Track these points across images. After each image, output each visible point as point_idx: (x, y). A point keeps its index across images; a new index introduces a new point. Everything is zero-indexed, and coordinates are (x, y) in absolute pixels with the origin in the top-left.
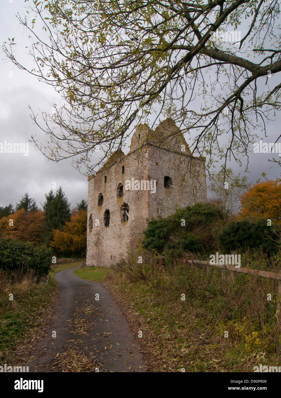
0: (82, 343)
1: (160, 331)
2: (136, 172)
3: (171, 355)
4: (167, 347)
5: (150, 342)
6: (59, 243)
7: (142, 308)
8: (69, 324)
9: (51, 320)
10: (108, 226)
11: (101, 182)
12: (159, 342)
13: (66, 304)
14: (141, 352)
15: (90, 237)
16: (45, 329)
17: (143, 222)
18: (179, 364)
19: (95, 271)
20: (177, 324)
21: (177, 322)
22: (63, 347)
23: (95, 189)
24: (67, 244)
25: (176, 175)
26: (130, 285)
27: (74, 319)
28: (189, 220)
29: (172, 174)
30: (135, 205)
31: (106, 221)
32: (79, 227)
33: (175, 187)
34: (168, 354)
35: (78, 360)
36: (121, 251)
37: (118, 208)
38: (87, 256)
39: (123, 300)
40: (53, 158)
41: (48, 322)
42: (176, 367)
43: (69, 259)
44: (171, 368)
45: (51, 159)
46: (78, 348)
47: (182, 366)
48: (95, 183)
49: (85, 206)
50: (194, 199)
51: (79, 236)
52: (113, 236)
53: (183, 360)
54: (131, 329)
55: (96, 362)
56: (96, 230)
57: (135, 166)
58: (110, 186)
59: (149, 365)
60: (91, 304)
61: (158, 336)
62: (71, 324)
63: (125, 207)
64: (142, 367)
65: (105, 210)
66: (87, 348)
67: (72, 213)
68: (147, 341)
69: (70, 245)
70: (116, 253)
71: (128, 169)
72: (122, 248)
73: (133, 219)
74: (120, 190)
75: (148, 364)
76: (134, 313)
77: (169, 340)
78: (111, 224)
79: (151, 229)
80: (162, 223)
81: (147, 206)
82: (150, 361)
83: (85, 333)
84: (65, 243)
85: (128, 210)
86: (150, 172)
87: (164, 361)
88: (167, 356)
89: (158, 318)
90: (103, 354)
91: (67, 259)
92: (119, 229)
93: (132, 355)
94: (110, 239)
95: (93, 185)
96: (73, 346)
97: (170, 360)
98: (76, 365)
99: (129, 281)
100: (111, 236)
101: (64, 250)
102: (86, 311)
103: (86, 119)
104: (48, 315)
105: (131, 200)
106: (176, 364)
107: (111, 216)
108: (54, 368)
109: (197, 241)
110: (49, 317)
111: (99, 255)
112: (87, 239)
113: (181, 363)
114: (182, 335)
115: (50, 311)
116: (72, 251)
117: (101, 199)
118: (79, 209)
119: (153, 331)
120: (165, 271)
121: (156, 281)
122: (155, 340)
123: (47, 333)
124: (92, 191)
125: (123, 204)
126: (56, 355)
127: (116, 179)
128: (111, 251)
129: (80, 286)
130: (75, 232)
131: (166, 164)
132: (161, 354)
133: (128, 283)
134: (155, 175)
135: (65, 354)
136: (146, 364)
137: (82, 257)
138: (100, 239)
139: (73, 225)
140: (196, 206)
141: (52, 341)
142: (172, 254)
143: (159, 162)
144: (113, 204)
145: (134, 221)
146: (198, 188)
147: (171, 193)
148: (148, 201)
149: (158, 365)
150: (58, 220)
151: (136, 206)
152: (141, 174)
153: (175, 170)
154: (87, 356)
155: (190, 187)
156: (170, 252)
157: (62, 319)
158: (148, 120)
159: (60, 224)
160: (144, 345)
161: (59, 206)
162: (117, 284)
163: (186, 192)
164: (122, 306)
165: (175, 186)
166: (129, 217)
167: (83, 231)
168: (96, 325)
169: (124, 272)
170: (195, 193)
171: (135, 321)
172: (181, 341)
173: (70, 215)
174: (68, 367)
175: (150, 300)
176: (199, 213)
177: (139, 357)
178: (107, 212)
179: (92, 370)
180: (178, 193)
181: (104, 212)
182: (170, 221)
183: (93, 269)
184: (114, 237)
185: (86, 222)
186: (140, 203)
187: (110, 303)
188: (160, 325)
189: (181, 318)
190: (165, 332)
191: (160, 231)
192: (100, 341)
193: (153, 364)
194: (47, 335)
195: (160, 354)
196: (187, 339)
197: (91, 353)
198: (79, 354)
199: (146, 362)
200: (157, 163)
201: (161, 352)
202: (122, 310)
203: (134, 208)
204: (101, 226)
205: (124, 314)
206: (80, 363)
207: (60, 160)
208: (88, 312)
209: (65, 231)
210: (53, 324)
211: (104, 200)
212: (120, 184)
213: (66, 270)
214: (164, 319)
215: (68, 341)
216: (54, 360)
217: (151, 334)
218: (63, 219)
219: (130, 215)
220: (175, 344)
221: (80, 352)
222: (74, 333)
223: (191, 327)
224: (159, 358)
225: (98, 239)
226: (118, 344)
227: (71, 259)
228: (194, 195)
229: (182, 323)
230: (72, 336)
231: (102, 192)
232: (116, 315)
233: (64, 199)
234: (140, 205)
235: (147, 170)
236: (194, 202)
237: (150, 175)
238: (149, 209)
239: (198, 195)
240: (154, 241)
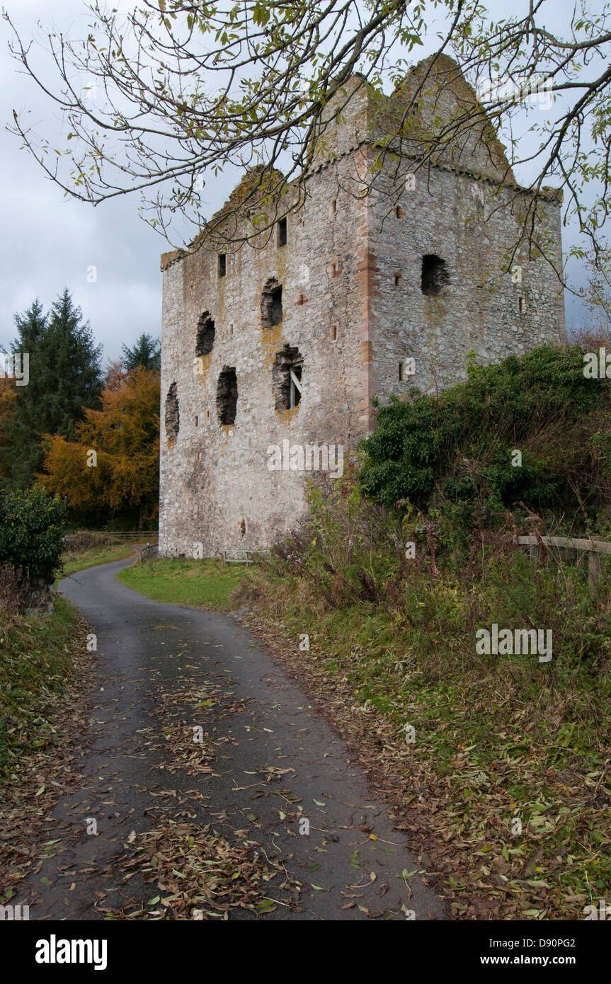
0: (203, 801)
1: (449, 762)
2: (326, 239)
3: (500, 838)
4: (481, 813)
5: (423, 796)
6: (65, 480)
7: (378, 691)
8: (148, 741)
9: (85, 730)
10: (232, 422)
11: (207, 275)
12: (455, 798)
13: (124, 679)
14: (400, 827)
15: (171, 459)
16: (71, 757)
17: (349, 408)
18: (532, 865)
19: (190, 573)
20: (503, 742)
21: (503, 735)
22: (145, 813)
23: (185, 299)
24: (92, 486)
25: (461, 251)
26: (328, 618)
27: (160, 725)
28: (514, 403)
29: (447, 248)
30: (322, 354)
31: (224, 407)
32: (132, 426)
33: (459, 293)
34: (488, 835)
35: (204, 853)
36: (276, 508)
37: (265, 362)
38: (161, 525)
39: (309, 667)
40: (81, 190)
41: (78, 735)
42: (522, 872)
43: (97, 535)
44: (504, 878)
45: (74, 194)
46: (194, 816)
47: (540, 870)
48: (187, 277)
49: (152, 355)
50: (521, 331)
51: (132, 456)
52: (248, 456)
53: (541, 853)
54: (354, 757)
55: (261, 857)
56: (191, 439)
57: (323, 220)
58: (239, 289)
59: (432, 868)
60: (204, 678)
61: (448, 778)
62: (155, 741)
63: (290, 361)
64: (412, 874)
65: (221, 371)
66: (222, 816)
67: (107, 379)
68: (412, 793)
69: (102, 487)
70: (259, 513)
71: (299, 228)
72: (280, 497)
73: (318, 399)
74: (270, 301)
75: (430, 865)
76: (353, 708)
77: (485, 792)
78: (240, 417)
79: (390, 433)
80: (425, 413)
81: (365, 355)
82: (434, 855)
83: (207, 769)
84: (86, 479)
85: (300, 368)
86: (375, 239)
87: (480, 857)
88: (487, 839)
89: (438, 724)
90: (277, 834)
91: (93, 534)
92: (269, 435)
93: (372, 836)
94: (239, 467)
95: (180, 284)
96: (176, 811)
97: (499, 854)
98: (197, 868)
99: (321, 606)
100: (242, 455)
101: (83, 503)
102: (194, 702)
103: (201, 60)
104: (71, 712)
105: (309, 336)
106: (522, 863)
107: (241, 389)
108: (128, 876)
109: (542, 473)
110: (75, 718)
111: (202, 519)
112: (162, 468)
113: (537, 860)
114: (525, 777)
115: (76, 700)
116: (107, 506)
117: (207, 332)
118: (131, 367)
119: (426, 763)
120: (442, 570)
121: (421, 604)
122: (437, 791)
123: (80, 770)
124: (176, 306)
125: (281, 349)
126: (127, 838)
127: (258, 264)
128: (242, 508)
129: (158, 621)
130: (118, 444)
131: (427, 214)
132: (466, 834)
133: (320, 611)
134: (391, 251)
135: (156, 834)
136: (421, 863)
137: (140, 527)
138: (205, 466)
139: (109, 420)
140: (537, 356)
141: (102, 796)
142: (463, 515)
143: (404, 205)
144: (247, 349)
145: (319, 407)
146: (537, 296)
147: (443, 312)
148: (366, 339)
149: (464, 867)
150: (61, 403)
151: (325, 358)
152: (345, 247)
153: (457, 233)
154: (227, 840)
155: (510, 291)
156: (456, 508)
157: (120, 726)
158: (403, 63)
159: (66, 415)
160: (405, 806)
161: (61, 355)
162: (279, 614)
163: (495, 310)
164: (310, 685)
165: (459, 289)
166: (303, 395)
167: (145, 441)
168: (237, 744)
169: (300, 574)
170: (524, 311)
171: (362, 733)
172: (526, 794)
173: (100, 385)
174: (176, 872)
175: (401, 667)
176: (548, 379)
177: (395, 842)
178: (229, 377)
179: (252, 882)
180: (466, 312)
181: (217, 377)
182: (452, 406)
183: (183, 567)
184: (250, 462)
185: (156, 409)
186: (340, 345)
187: (266, 676)
188: (446, 745)
189: (513, 723)
190: (466, 765)
191: (421, 440)
192: (260, 795)
193: (446, 866)
194: (81, 776)
195: (463, 834)
196: (543, 786)
197: (239, 832)
198: (202, 836)
199: (420, 858)
200: (398, 208)
201: (466, 829)
202: (311, 698)
203: (320, 362)
204: (209, 423)
205: (319, 711)
206: (210, 862)
207: (105, 198)
208: (201, 705)
209: (84, 439)
210: (93, 741)
211: (218, 336)
212: (272, 280)
213: (94, 568)
214: (458, 727)
215: (154, 794)
216: (123, 854)
217: (423, 773)
218: (77, 399)
219: (308, 385)
220: (506, 802)
221: (203, 828)
222: (171, 768)
223: (552, 750)
224: (460, 845)
225: (199, 467)
226: (318, 803)
227: (107, 532)
228: (523, 319)
229: (521, 739)
230: (165, 780)
231: (210, 306)
232: (296, 714)
233: (80, 333)
234: (341, 353)
235: (364, 235)
236: (519, 341)
237: (373, 250)
238: (370, 366)
239: (537, 318)
240: (398, 472)
